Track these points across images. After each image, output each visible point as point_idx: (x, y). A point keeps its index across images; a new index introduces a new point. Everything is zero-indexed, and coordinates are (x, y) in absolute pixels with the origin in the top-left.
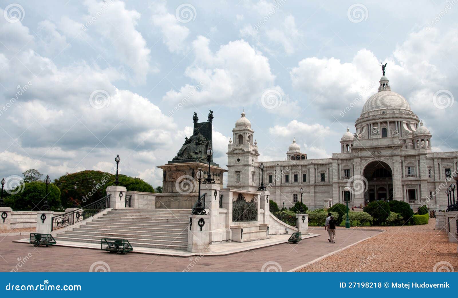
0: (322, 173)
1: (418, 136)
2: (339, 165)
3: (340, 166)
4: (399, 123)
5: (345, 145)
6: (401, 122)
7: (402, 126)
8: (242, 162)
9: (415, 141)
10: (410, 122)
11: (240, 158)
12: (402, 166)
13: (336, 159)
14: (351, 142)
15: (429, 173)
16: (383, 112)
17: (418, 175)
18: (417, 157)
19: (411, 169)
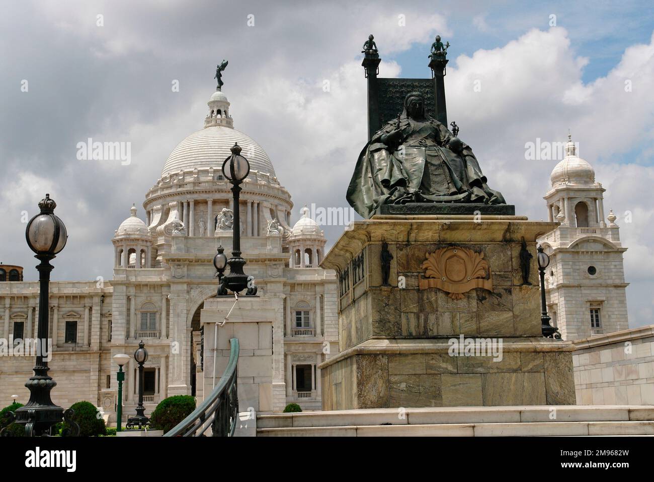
0: (71, 320)
1: (299, 241)
2: (129, 299)
3: (133, 302)
4: (256, 205)
5: (125, 250)
6: (258, 204)
7: (261, 213)
10: (276, 206)
12: (285, 308)
13: (124, 284)
14: (140, 242)
16: (220, 178)
18: (318, 289)
19: (302, 316)
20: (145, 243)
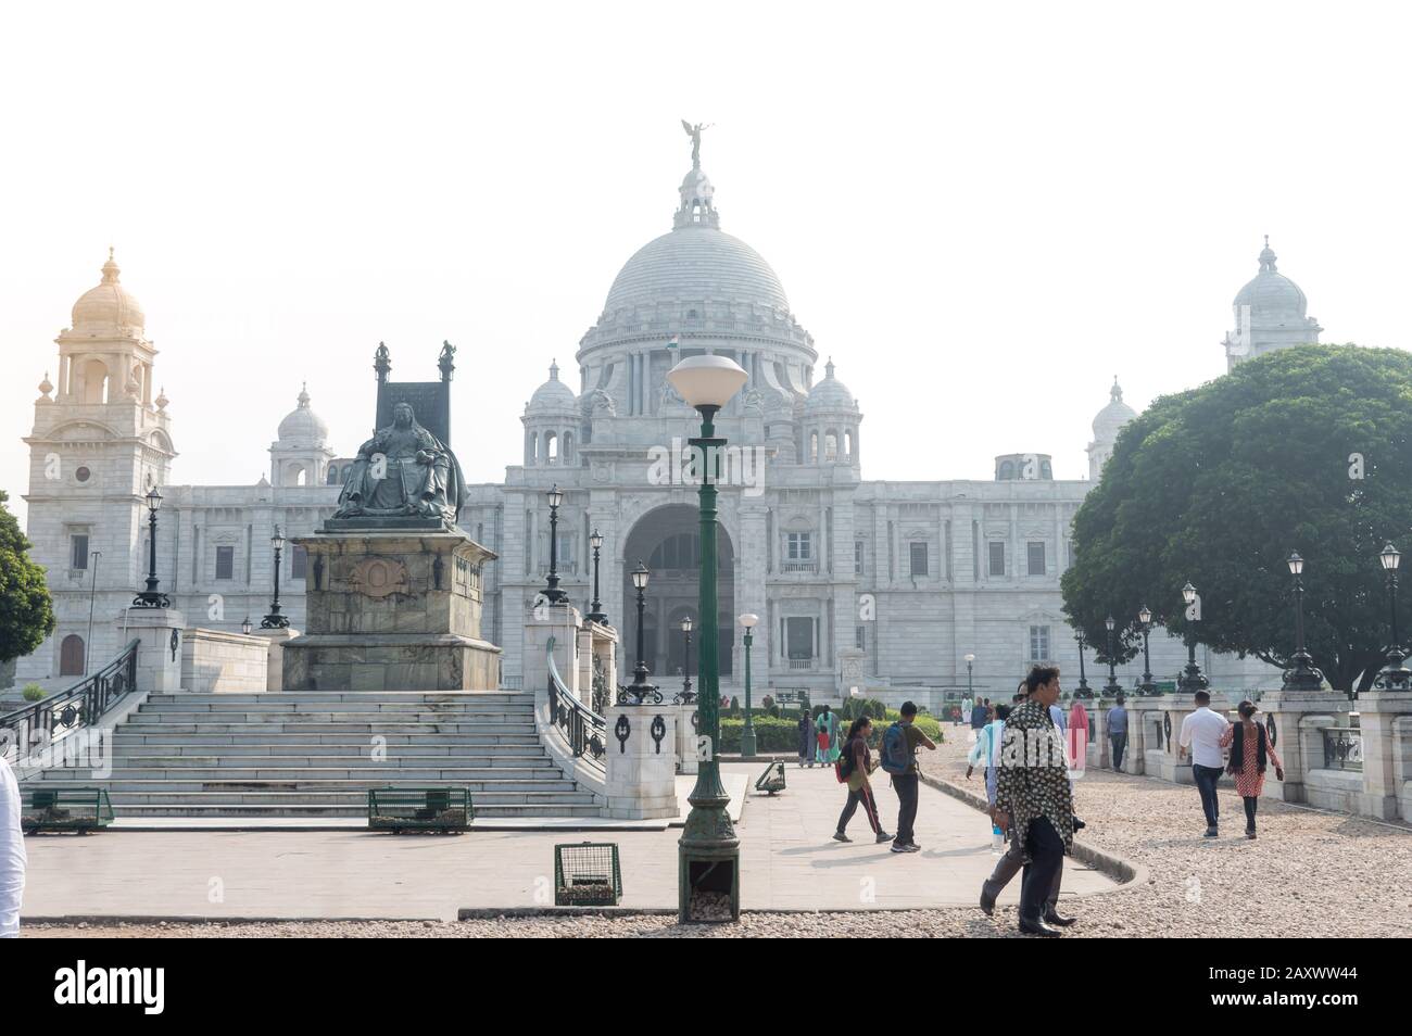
1: (816, 416)
2: (528, 513)
3: (535, 518)
4: (750, 358)
5: (541, 432)
6: (754, 356)
7: (758, 370)
8: (100, 481)
9: (806, 431)
10: (785, 358)
11: (92, 466)
12: (769, 530)
13: (521, 491)
14: (563, 421)
15: (857, 559)
16: (693, 314)
17: (823, 565)
18: (823, 498)
19: (799, 541)
20: (570, 422)
